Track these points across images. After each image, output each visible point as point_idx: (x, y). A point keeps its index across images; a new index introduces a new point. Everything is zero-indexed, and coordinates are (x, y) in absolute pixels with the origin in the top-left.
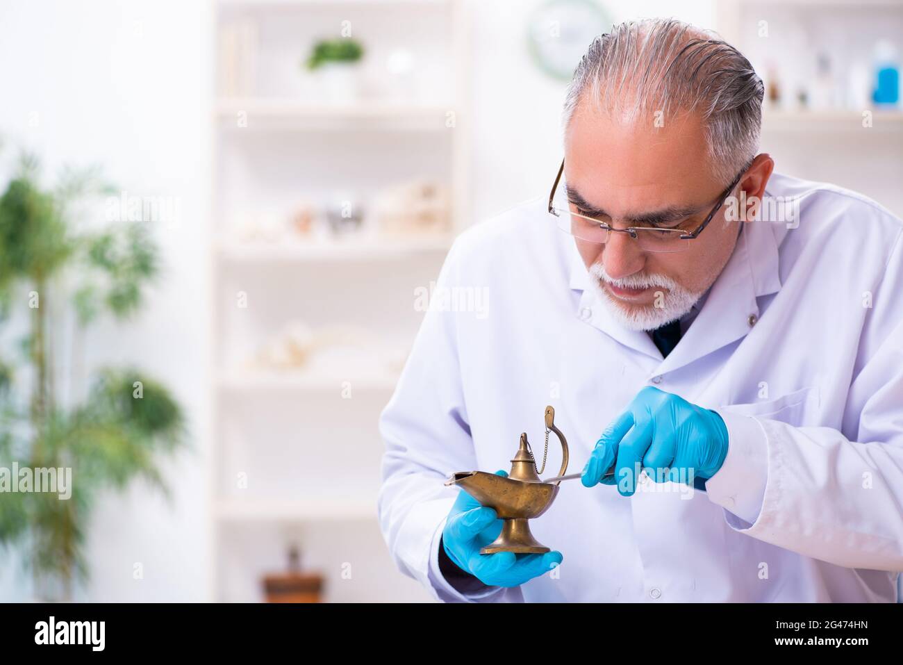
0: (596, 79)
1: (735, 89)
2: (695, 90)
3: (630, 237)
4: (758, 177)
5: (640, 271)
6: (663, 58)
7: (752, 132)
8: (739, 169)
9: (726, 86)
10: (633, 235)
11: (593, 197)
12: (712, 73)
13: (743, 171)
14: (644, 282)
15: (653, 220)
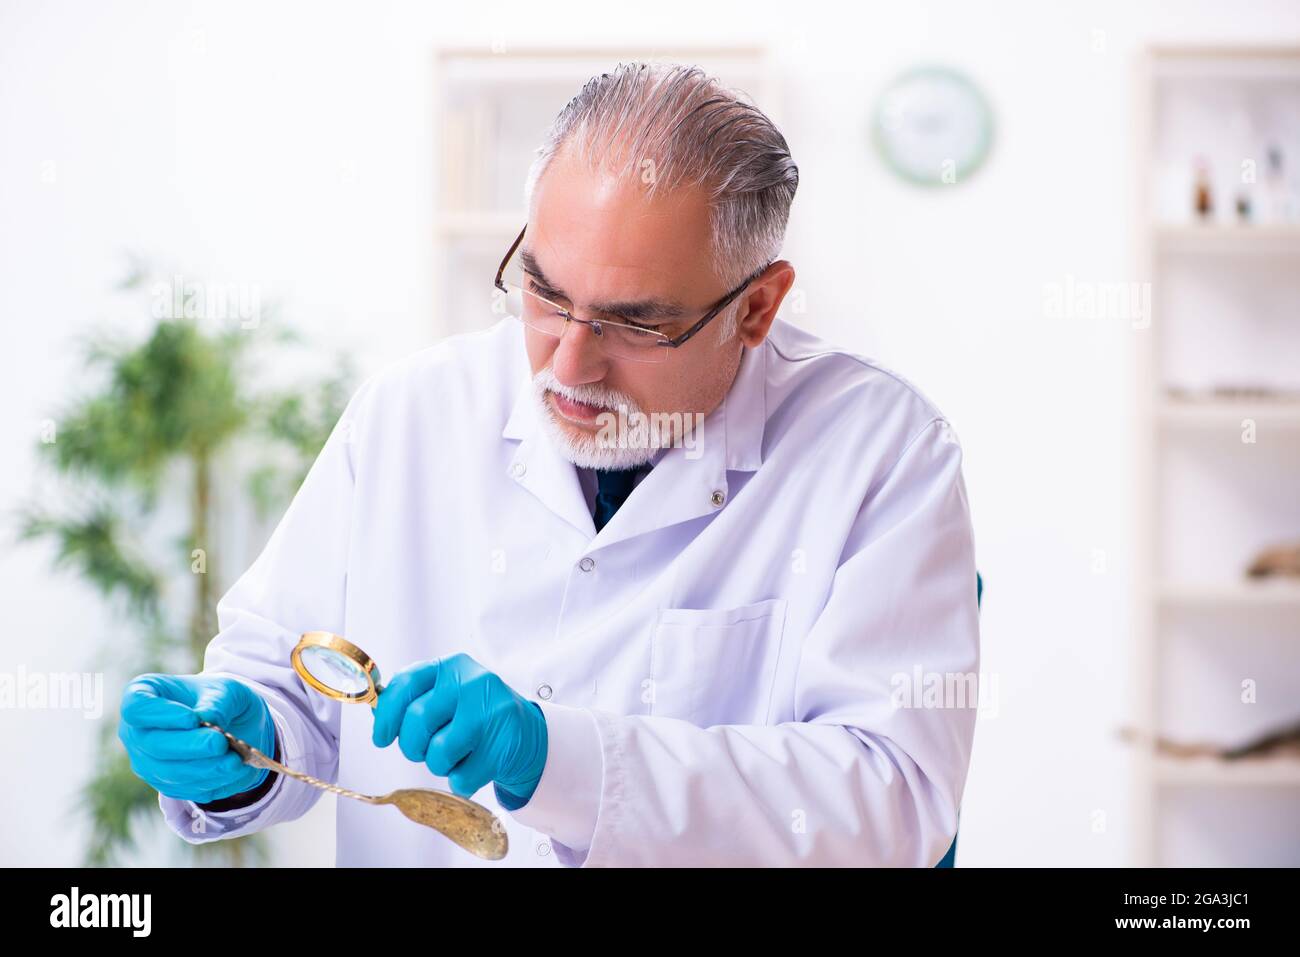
0: (583, 124)
1: (758, 167)
2: (707, 158)
3: (592, 333)
4: (771, 292)
5: (599, 382)
6: (674, 111)
7: (772, 229)
8: (748, 272)
9: (748, 160)
10: (597, 331)
11: (556, 271)
12: (733, 141)
13: (753, 278)
14: (600, 400)
15: (628, 314)
